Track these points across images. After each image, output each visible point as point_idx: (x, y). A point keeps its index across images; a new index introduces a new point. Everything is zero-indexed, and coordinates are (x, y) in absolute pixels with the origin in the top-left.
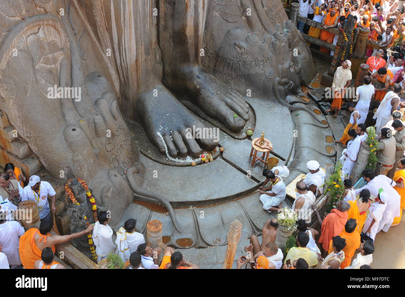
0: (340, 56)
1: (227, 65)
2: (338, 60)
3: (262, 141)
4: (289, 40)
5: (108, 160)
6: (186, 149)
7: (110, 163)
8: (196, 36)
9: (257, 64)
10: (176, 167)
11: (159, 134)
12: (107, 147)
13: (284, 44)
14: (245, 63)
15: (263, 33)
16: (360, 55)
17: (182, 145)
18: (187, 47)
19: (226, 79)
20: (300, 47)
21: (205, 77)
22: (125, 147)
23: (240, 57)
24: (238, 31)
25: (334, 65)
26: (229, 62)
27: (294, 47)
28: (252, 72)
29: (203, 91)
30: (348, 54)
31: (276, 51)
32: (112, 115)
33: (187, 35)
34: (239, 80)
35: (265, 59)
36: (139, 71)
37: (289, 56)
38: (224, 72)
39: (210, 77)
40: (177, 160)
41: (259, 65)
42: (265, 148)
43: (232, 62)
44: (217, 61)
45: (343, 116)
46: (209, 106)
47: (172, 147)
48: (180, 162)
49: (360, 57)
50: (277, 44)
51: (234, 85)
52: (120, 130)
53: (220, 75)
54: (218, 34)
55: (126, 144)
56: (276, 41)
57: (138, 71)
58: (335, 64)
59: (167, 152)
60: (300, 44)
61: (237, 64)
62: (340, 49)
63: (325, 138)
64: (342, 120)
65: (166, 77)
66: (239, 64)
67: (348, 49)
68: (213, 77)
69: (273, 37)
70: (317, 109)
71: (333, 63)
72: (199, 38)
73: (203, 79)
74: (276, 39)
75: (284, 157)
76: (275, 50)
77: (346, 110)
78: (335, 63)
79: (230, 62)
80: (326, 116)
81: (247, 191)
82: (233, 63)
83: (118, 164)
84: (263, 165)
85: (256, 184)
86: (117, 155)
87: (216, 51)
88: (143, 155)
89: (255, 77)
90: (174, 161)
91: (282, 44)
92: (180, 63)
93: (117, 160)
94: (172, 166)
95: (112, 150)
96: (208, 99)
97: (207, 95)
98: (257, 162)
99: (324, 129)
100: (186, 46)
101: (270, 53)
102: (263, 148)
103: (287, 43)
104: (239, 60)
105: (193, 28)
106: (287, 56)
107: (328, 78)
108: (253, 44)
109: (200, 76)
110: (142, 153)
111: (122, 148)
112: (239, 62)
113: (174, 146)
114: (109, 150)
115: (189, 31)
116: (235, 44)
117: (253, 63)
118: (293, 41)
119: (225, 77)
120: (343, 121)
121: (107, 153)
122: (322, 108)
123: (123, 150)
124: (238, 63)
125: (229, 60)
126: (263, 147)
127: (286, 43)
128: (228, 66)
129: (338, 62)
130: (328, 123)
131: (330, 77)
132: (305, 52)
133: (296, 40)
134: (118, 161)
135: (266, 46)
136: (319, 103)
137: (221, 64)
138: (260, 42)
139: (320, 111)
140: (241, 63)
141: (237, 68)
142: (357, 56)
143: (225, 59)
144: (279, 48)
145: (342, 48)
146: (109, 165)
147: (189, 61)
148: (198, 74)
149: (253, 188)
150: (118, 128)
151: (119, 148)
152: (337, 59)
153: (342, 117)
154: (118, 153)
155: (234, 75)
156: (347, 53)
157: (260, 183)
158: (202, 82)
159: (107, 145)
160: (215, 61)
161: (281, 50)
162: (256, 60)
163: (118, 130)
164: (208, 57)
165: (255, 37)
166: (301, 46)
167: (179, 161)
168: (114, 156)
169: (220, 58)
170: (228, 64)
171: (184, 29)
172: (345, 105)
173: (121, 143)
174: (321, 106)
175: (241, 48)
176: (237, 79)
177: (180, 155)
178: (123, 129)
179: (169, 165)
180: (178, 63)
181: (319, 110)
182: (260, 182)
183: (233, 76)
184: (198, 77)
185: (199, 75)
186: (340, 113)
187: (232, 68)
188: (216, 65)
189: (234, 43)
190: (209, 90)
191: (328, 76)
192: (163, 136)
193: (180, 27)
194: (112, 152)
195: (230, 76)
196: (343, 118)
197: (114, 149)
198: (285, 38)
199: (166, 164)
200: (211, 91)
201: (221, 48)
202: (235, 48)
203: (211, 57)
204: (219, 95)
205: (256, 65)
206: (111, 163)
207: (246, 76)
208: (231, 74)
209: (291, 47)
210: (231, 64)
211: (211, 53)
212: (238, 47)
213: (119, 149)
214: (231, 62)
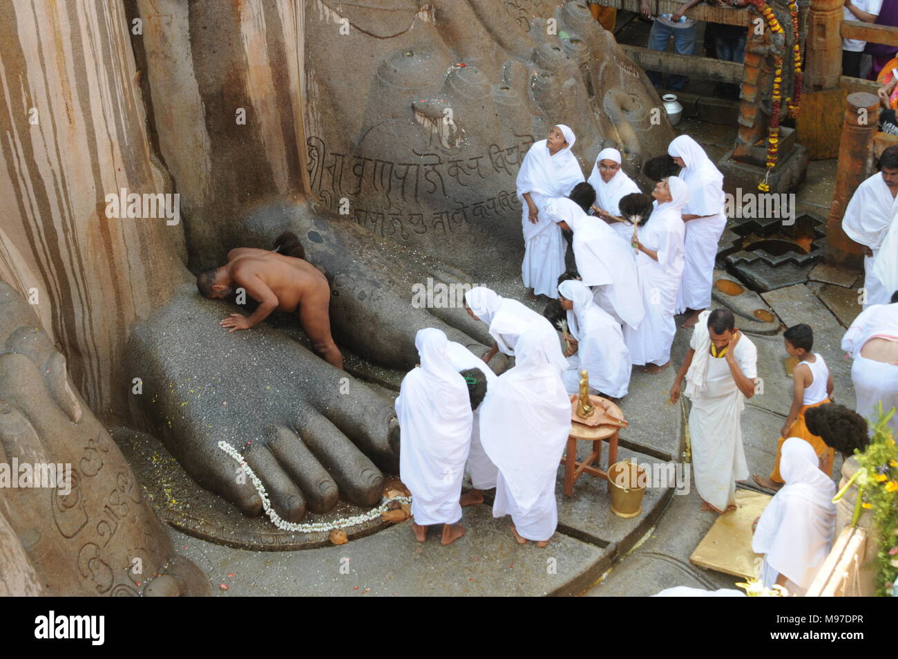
0: (765, 90)
1: (400, 184)
2: (762, 106)
3: (583, 405)
4: (582, 66)
5: (74, 568)
6: (332, 481)
7: (81, 578)
8: (284, 99)
9: (500, 161)
10: (312, 551)
11: (225, 446)
12: (60, 523)
13: (570, 82)
14: (457, 166)
15: (496, 56)
16: (826, 77)
17: (312, 470)
18: (259, 141)
19: (404, 233)
20: (623, 87)
21: (337, 233)
22: (120, 511)
23: (437, 148)
24: (416, 61)
25: (750, 125)
26: (401, 174)
27: (602, 88)
28: (489, 195)
29: (343, 280)
30: (790, 78)
31: (549, 112)
32: (59, 405)
33: (253, 99)
34: (447, 229)
35: (521, 143)
36: (118, 244)
37: (596, 122)
38: (393, 210)
39: (354, 231)
40: (307, 528)
41: (508, 166)
42: (600, 426)
43: (413, 169)
44: (360, 176)
45: (822, 285)
46: (371, 329)
47: (282, 482)
48: (319, 530)
49: (827, 85)
50: (547, 85)
51: (436, 247)
52: (94, 455)
53: (379, 222)
54: (350, 85)
55: (122, 500)
56: (543, 76)
57: (114, 246)
58: (750, 119)
59: (266, 504)
60: (622, 78)
61: (432, 175)
62: (759, 66)
63: (780, 366)
64: (822, 297)
65: (201, 259)
66: (440, 175)
67: (789, 60)
68: (362, 230)
69: (532, 64)
70: (727, 278)
71: (744, 118)
72: (294, 105)
73: (334, 240)
74: (542, 71)
75: (664, 450)
76: (545, 107)
77: (824, 263)
78: (754, 117)
79: (406, 173)
80: (763, 295)
81: (572, 582)
82: (417, 175)
83: (110, 576)
84: (601, 488)
85: (597, 554)
86: (101, 544)
87: (352, 144)
88: (183, 536)
89: (499, 208)
90: (296, 533)
91: (566, 83)
92: (241, 202)
93: (102, 561)
94: (294, 549)
95: (80, 530)
96: (365, 303)
97: (357, 292)
98: (579, 483)
99: (768, 337)
100: (254, 137)
101: (534, 121)
102: (593, 427)
103: (581, 79)
104: (434, 160)
105: (267, 73)
106: (588, 124)
107: (738, 170)
108: (471, 98)
109: (322, 233)
110: (179, 529)
111: (112, 515)
112: (437, 167)
113: (287, 478)
114: (68, 530)
115: (258, 84)
116: (413, 107)
117: (486, 162)
118: (596, 69)
119: (398, 226)
120: (826, 301)
121: (65, 541)
122: (744, 273)
123: (116, 523)
124: (434, 170)
125: (404, 168)
126: (591, 421)
127: (577, 80)
128: (403, 186)
129: (760, 110)
130: (777, 316)
131: (743, 168)
132: (641, 101)
133: (604, 64)
134: (107, 565)
135: (514, 97)
136: (729, 257)
137: (379, 186)
138: (495, 90)
139: (739, 282)
140: (443, 169)
141: (435, 189)
142: (817, 83)
143: (389, 166)
144: (561, 98)
145: (767, 59)
146: (80, 584)
147: (274, 189)
148: (313, 229)
149: (591, 568)
150: (86, 448)
151: (103, 518)
152: (756, 101)
153: (817, 287)
154: (102, 535)
155: (428, 214)
156: (787, 76)
157: (611, 547)
158: (332, 252)
159: (58, 515)
160: (354, 181)
161: (567, 102)
162: (494, 149)
163: (87, 454)
164: (329, 168)
165: (476, 72)
166: (625, 85)
167: (315, 529)
168: (90, 551)
169: (370, 164)
170: (401, 181)
171: (239, 79)
172: (817, 248)
173: (106, 501)
174: (737, 267)
175: (435, 119)
176: (440, 226)
177: (313, 507)
178: (102, 450)
179: (284, 549)
180: (236, 202)
181: (734, 279)
182: (607, 543)
183: (426, 216)
184: (315, 237)
185: (318, 231)
186: (808, 277)
187: (419, 191)
188: (360, 191)
189: (410, 105)
190: (361, 275)
191: (736, 166)
192: (242, 453)
193: (223, 77)
194: (82, 537)
195: (415, 219)
196: (823, 289)
197: (85, 525)
198: (572, 62)
199: (272, 549)
200: (369, 274)
201: (366, 131)
202: (415, 120)
203: (339, 165)
204: (398, 284)
205: (497, 168)
206: (86, 577)
207: (469, 211)
208: (416, 213)
209: (595, 91)
210: (412, 178)
211: (336, 155)
212: (426, 116)
213: (102, 522)
214: (410, 170)
